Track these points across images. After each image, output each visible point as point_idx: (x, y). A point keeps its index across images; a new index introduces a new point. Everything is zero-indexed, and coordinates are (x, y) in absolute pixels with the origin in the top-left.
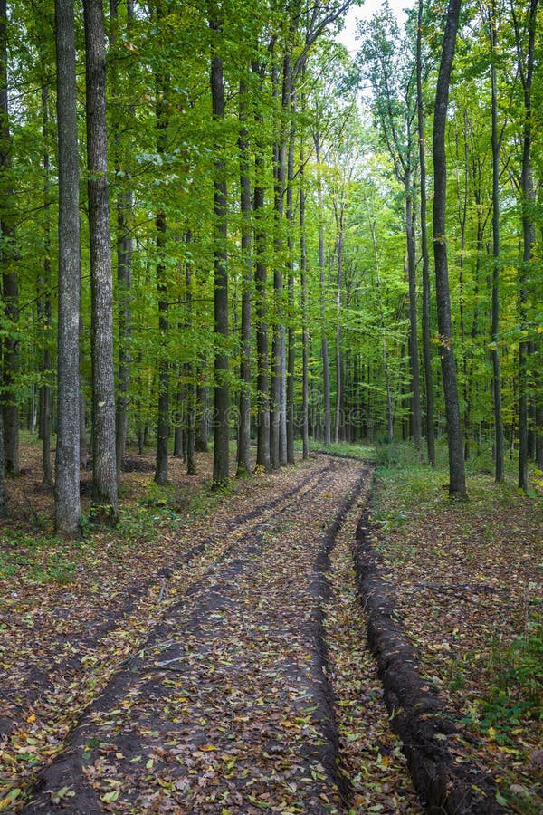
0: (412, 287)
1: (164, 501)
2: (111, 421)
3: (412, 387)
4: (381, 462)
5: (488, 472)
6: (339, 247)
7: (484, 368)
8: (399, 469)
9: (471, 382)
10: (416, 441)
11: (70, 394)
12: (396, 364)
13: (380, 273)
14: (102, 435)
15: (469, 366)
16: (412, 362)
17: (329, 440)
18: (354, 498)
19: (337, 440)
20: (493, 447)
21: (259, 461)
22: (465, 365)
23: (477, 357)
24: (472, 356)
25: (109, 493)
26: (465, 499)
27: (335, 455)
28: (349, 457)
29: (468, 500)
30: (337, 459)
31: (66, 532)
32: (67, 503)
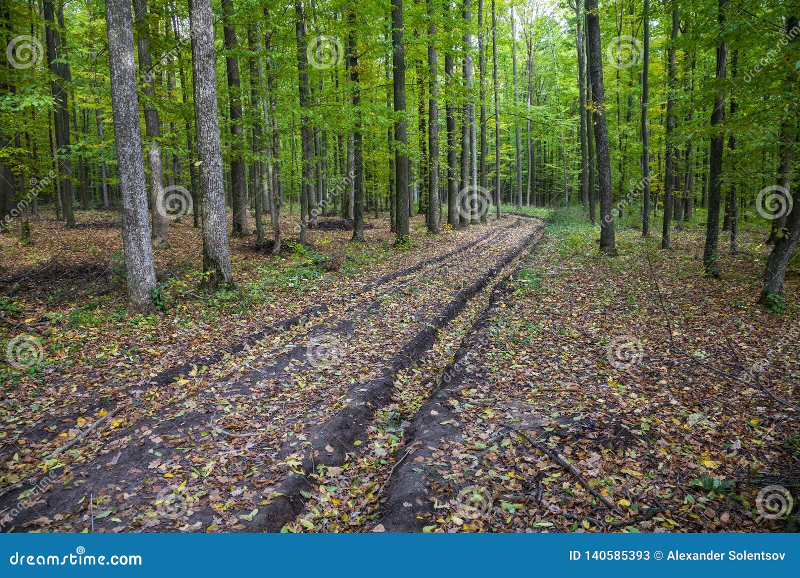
0: (582, 91)
1: (310, 261)
2: (217, 182)
3: (581, 166)
4: (551, 221)
5: (636, 228)
6: (530, 65)
7: (636, 146)
8: (566, 226)
9: (625, 158)
10: (584, 205)
11: (126, 149)
12: (571, 148)
13: (558, 82)
14: (207, 197)
15: (623, 145)
16: (583, 146)
17: (521, 205)
18: (519, 251)
19: (528, 204)
20: (641, 208)
21: (450, 220)
22: (620, 144)
23: (630, 137)
24: (627, 137)
25: (217, 258)
26: (614, 254)
27: (524, 215)
28: (533, 217)
29: (616, 255)
30: (523, 218)
31: (137, 304)
32: (135, 273)
